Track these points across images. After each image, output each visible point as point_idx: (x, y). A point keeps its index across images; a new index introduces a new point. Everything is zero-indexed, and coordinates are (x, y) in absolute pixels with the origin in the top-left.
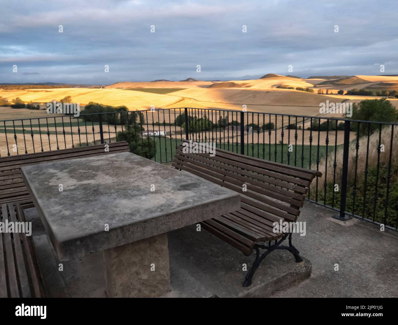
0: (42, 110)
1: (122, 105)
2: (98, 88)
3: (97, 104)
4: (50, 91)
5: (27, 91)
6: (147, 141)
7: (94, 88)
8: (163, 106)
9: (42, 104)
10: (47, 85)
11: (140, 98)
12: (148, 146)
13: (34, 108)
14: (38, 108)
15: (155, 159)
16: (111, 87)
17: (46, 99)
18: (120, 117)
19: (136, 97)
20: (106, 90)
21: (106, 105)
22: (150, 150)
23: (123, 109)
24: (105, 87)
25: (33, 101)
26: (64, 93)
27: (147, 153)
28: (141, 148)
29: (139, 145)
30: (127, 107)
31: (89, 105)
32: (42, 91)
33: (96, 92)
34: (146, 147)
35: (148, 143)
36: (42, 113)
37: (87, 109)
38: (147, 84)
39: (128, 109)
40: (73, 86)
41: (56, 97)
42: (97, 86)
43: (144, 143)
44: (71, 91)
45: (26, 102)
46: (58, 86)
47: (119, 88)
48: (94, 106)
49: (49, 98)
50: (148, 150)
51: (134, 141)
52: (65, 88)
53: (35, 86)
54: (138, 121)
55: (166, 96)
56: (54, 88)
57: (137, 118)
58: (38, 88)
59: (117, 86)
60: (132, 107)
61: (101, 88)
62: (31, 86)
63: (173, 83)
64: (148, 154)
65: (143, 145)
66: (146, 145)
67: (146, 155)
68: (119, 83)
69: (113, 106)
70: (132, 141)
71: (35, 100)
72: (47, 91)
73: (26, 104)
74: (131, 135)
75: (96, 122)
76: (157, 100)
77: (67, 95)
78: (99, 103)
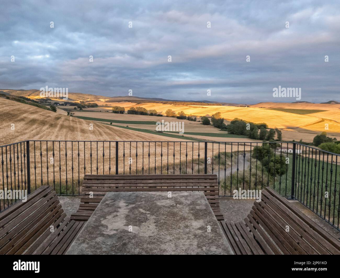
0: (198, 121)
1: (262, 123)
2: (244, 107)
3: (241, 120)
4: (205, 108)
5: (189, 107)
6: (280, 158)
7: (241, 106)
8: (301, 126)
9: (198, 117)
10: (204, 102)
11: (281, 117)
12: (280, 162)
13: (192, 120)
14: (195, 120)
15: (287, 176)
16: (255, 107)
17: (202, 113)
18: (260, 133)
19: (277, 116)
20: (251, 109)
21: (249, 121)
22: (281, 167)
23: (264, 126)
24: (250, 106)
25: (192, 115)
26: (216, 109)
27: (278, 169)
28: (273, 164)
29: (272, 161)
30: (267, 124)
31: (235, 120)
32: (200, 107)
33: (242, 110)
34: (278, 164)
35: (280, 160)
36: (197, 124)
37: (232, 124)
38: (287, 105)
39: (268, 126)
40: (224, 104)
41: (209, 113)
42: (243, 106)
43: (277, 160)
44: (221, 108)
45: (187, 115)
46: (212, 104)
47: (262, 107)
48: (238, 121)
49: (204, 113)
50: (280, 167)
51: (267, 156)
52: (217, 105)
53: (195, 103)
54: (276, 137)
55: (305, 116)
56: (208, 105)
57: (275, 135)
58: (197, 105)
59: (261, 105)
60: (271, 125)
61: (246, 107)
62: (193, 103)
63: (314, 104)
64: (279, 171)
65: (276, 161)
66: (278, 162)
67: (277, 171)
68: (263, 104)
69: (254, 122)
70: (266, 156)
71: (194, 114)
72: (203, 107)
73: (187, 116)
74: (266, 150)
75: (239, 135)
76: (295, 120)
77: (217, 112)
78: (243, 120)
